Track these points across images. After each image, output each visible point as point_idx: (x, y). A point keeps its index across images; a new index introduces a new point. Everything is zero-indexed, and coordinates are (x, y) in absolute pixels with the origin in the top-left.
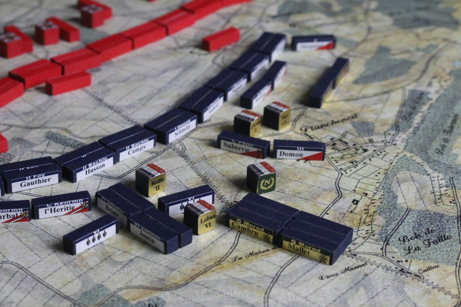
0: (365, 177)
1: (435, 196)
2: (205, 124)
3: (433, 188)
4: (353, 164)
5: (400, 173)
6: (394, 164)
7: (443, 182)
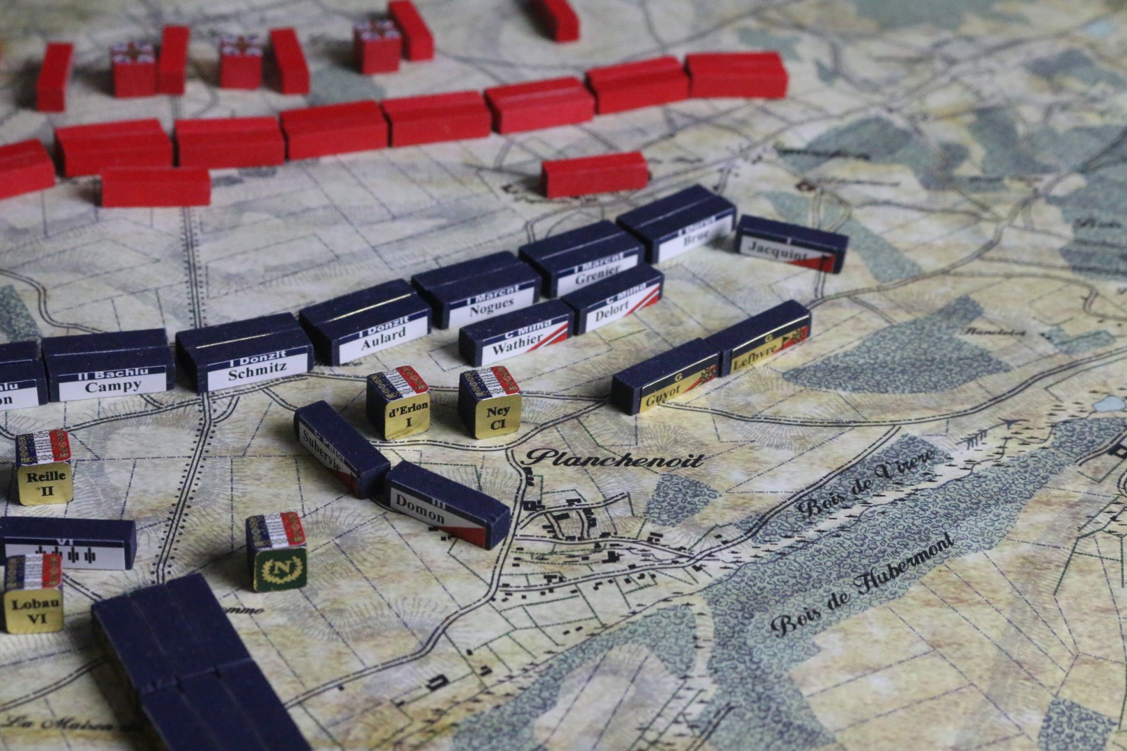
0: (537, 626)
1: (640, 738)
2: (337, 370)
3: (659, 715)
4: (549, 581)
5: (625, 647)
6: (638, 617)
7: (696, 710)
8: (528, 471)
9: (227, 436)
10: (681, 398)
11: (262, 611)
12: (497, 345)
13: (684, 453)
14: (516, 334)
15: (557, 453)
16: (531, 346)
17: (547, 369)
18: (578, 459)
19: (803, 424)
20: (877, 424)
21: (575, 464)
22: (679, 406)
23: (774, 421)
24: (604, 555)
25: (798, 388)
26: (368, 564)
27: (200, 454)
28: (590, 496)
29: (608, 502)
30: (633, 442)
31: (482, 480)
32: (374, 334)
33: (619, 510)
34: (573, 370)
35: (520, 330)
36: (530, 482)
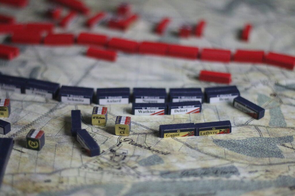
4: (99, 168)
8: (120, 143)
9: (56, 113)
10: (179, 138)
11: (25, 153)
12: (140, 110)
13: (165, 151)
14: (146, 109)
15: (132, 140)
16: (151, 114)
17: (151, 121)
18: (136, 144)
19: (206, 154)
20: (228, 160)
21: (134, 145)
22: (177, 140)
23: (199, 151)
24: (118, 167)
25: (214, 144)
26: (59, 151)
27: (46, 115)
28: (130, 153)
29: (133, 156)
30: (155, 144)
31: (107, 141)
32: (110, 99)
33: (133, 159)
34: (158, 123)
35: (148, 108)
36: (118, 146)
